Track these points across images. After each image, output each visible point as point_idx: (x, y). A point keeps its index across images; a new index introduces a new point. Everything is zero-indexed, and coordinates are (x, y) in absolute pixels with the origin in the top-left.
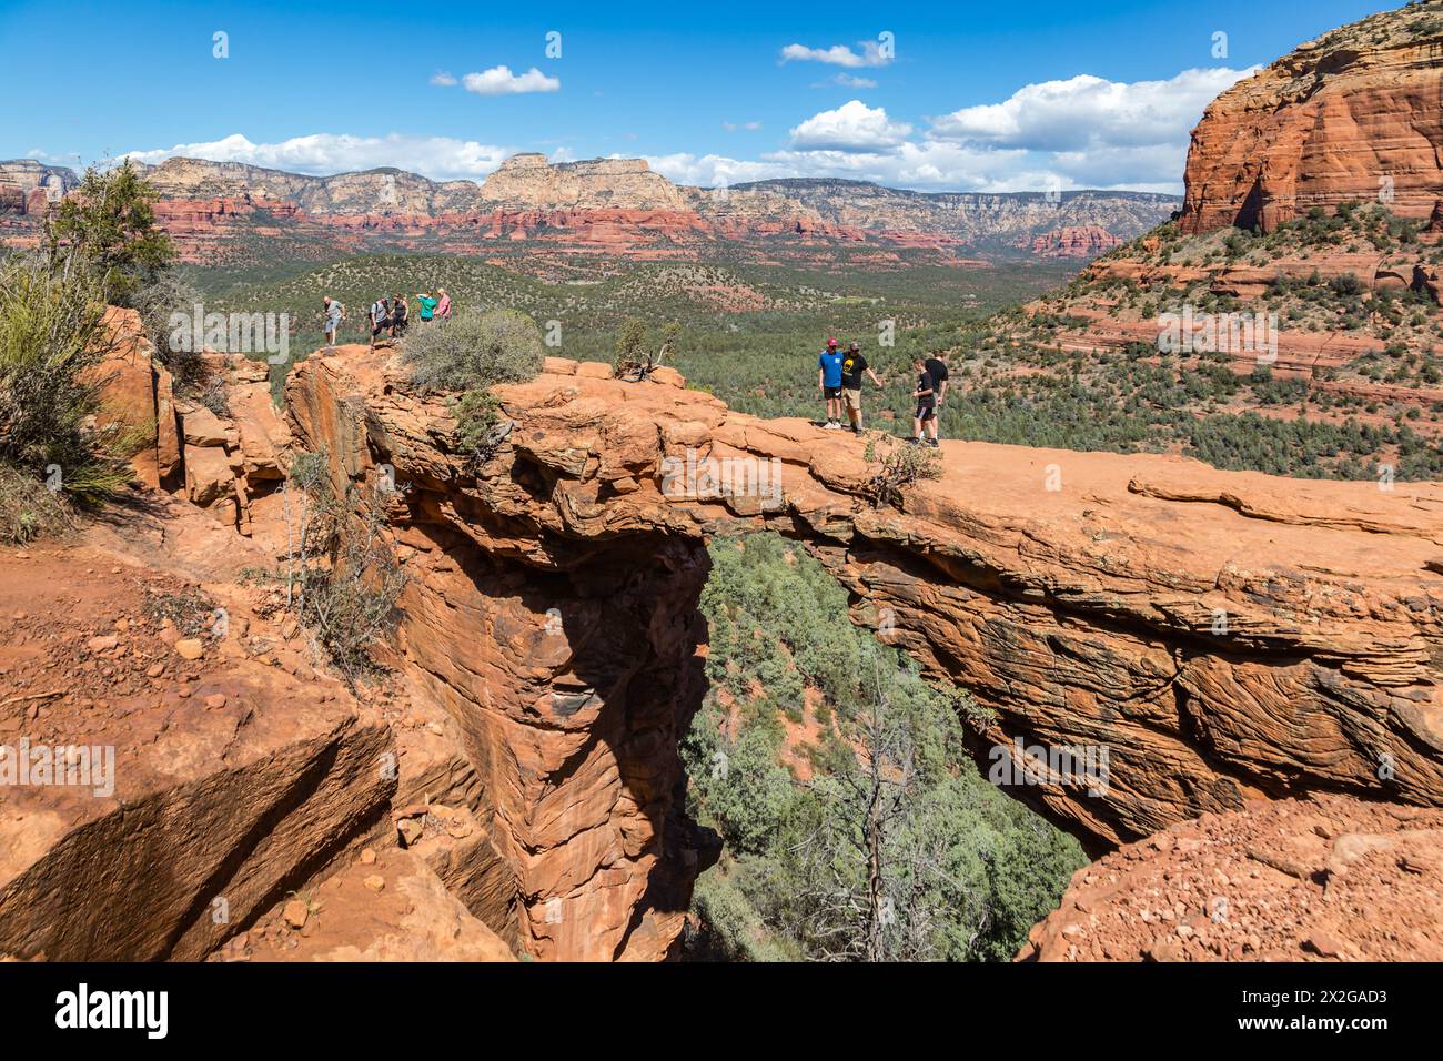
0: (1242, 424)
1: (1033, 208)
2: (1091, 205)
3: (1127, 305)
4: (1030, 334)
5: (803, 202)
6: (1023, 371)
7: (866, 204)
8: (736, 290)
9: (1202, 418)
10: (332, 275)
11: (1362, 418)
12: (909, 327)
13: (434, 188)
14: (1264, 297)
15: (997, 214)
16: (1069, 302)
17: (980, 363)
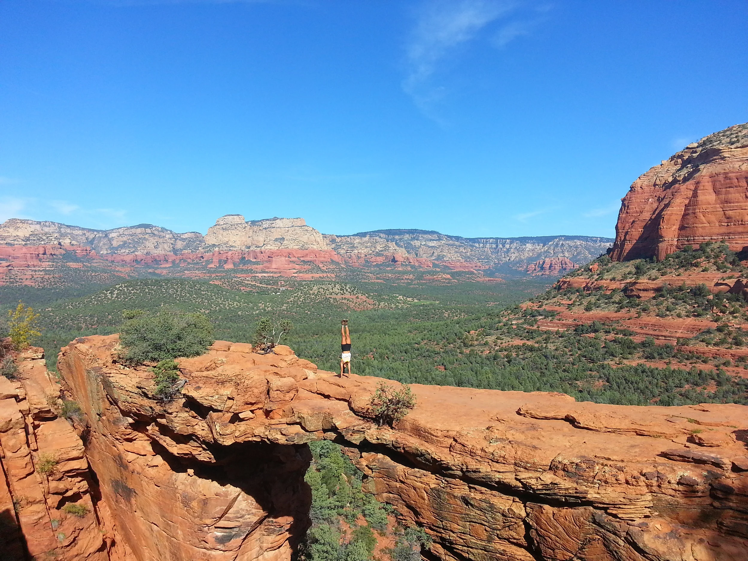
0: (636, 370)
1: (529, 246)
2: (562, 244)
3: (577, 303)
4: (522, 321)
5: (396, 244)
6: (518, 342)
7: (433, 245)
8: (357, 298)
9: (614, 367)
10: (116, 292)
11: (701, 366)
12: (456, 318)
13: (176, 237)
14: (654, 298)
15: (508, 250)
16: (546, 302)
17: (494, 338)
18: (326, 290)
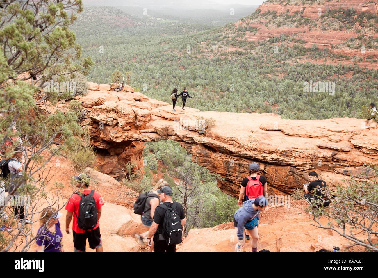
3: (272, 22)
4: (235, 35)
6: (233, 49)
16: (252, 21)
17: (217, 47)
18: (99, 12)
